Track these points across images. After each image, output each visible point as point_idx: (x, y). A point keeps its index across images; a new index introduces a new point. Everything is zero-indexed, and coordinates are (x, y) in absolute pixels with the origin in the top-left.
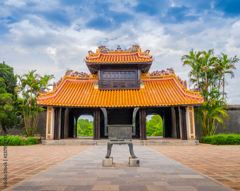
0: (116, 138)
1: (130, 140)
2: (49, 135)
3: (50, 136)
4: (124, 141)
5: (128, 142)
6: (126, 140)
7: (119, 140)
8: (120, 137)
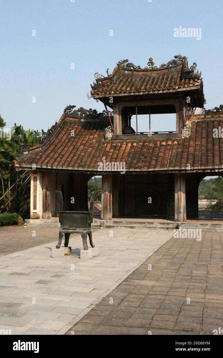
0: (68, 227)
1: (82, 229)
2: (35, 211)
3: (36, 213)
4: (76, 230)
5: (80, 231)
6: (78, 229)
7: (71, 229)
8: (72, 225)
